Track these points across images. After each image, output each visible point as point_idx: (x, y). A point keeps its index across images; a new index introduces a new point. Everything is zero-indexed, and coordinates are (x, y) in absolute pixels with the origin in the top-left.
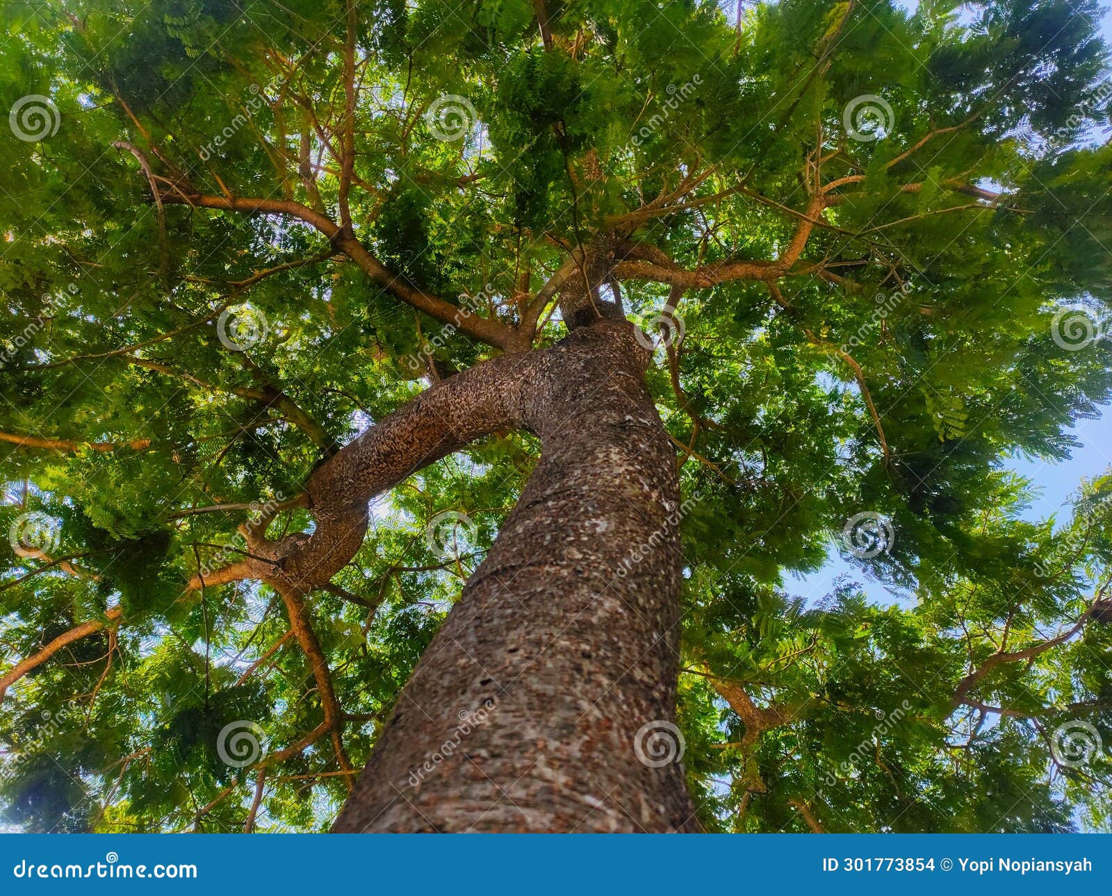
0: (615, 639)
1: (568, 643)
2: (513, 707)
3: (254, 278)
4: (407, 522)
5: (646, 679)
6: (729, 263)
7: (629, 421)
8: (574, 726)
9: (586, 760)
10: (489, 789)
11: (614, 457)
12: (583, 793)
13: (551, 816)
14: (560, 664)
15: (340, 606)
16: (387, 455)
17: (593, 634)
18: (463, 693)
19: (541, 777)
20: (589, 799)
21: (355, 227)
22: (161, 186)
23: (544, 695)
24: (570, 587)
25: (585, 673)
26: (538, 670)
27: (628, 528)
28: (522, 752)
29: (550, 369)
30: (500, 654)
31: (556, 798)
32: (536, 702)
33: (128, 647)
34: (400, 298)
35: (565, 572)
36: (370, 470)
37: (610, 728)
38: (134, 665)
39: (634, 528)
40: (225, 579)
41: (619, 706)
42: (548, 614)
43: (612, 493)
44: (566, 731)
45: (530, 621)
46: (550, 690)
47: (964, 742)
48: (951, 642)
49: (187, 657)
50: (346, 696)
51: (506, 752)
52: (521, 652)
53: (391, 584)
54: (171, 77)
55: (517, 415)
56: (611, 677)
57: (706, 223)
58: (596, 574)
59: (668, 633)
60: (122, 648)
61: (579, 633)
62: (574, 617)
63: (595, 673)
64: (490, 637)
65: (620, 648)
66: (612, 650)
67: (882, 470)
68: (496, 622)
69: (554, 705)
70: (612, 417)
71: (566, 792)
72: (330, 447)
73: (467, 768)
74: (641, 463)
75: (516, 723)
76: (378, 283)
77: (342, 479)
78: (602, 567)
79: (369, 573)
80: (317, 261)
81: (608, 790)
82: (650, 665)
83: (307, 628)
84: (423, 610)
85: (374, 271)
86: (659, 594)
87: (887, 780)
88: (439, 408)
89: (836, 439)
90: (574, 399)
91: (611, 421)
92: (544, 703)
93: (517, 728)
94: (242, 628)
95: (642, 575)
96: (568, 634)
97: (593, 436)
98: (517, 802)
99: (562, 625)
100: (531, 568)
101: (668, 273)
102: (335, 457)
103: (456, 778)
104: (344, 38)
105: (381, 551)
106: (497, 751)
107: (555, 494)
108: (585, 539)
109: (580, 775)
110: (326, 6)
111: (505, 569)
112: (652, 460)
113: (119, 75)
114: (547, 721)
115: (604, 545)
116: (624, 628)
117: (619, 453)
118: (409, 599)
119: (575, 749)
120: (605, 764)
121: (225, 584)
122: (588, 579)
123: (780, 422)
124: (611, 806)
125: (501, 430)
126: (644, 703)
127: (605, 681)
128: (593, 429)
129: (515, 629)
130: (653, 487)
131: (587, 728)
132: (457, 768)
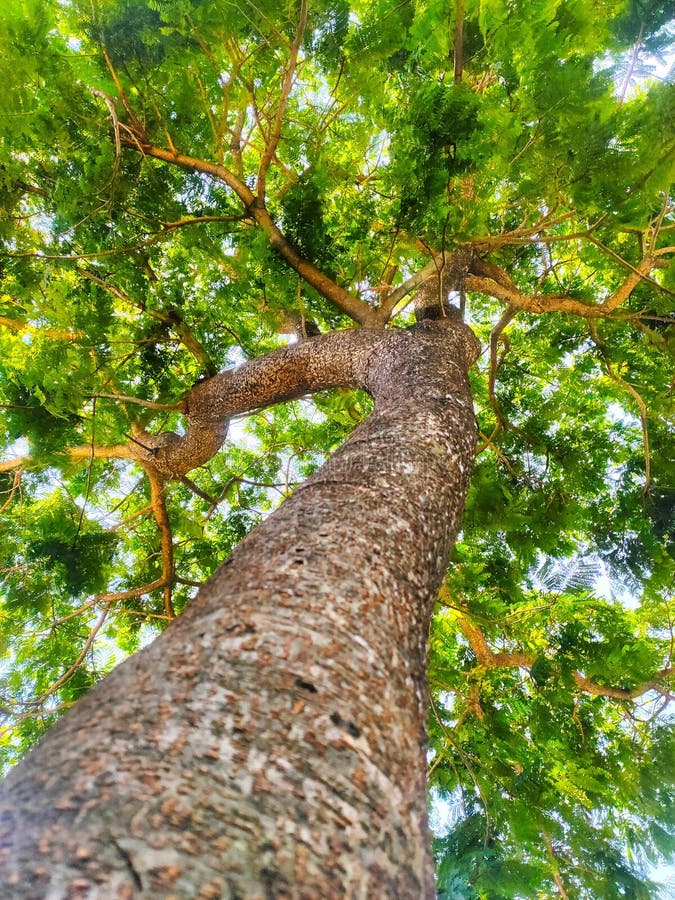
0: (400, 548)
1: (365, 541)
2: (317, 570)
3: (179, 222)
4: (255, 446)
5: (416, 581)
6: (561, 297)
7: (449, 399)
8: (357, 593)
9: (361, 616)
10: (290, 613)
11: (430, 422)
12: (354, 634)
13: (330, 640)
14: (356, 553)
15: (189, 497)
16: (254, 386)
17: (385, 540)
18: (283, 553)
19: (328, 617)
20: (358, 639)
21: (267, 199)
22: (122, 131)
23: (341, 568)
24: (374, 505)
25: (373, 563)
26: (339, 552)
27: (428, 476)
28: (318, 598)
29: (395, 347)
30: (314, 535)
31: (335, 631)
32: (334, 571)
33: (27, 488)
34: (290, 265)
35: (373, 494)
36: (237, 395)
37: (382, 602)
38: (29, 503)
39: (433, 477)
40: (110, 455)
41: (392, 592)
42: (354, 518)
43: (423, 448)
44: (352, 594)
45: (340, 520)
46: (345, 566)
47: (646, 718)
48: (658, 641)
49: (70, 506)
50: (181, 564)
51: (305, 595)
52: (330, 537)
53: (232, 490)
54: (149, 43)
55: (361, 378)
56: (391, 571)
57: (551, 261)
58: (396, 501)
59: (439, 558)
60: (23, 488)
61: (374, 537)
62: (373, 525)
63: (380, 565)
64: (308, 524)
65: (402, 555)
66: (396, 554)
67: (641, 496)
68: (314, 515)
69: (346, 575)
70: (437, 393)
71: (343, 630)
72: (210, 371)
73: (278, 598)
74: (450, 432)
75: (316, 580)
76: (276, 249)
77: (214, 397)
78: (402, 497)
79: (217, 478)
80: (231, 220)
81: (373, 637)
82: (422, 574)
83: (163, 506)
84: (252, 516)
85: (275, 237)
86: (440, 528)
87: (578, 731)
88: (301, 358)
89: (609, 462)
90: (409, 373)
91: (434, 396)
92: (339, 573)
93: (316, 583)
94: (115, 495)
95: (431, 511)
96: (366, 535)
97: (417, 403)
98: (307, 626)
99: (364, 528)
100: (349, 486)
101: (508, 294)
102: (213, 379)
103: (268, 602)
104: (292, 38)
105: (230, 463)
106: (299, 593)
107: (379, 438)
108: (394, 475)
109: (355, 623)
110: (284, 7)
111: (328, 482)
112: (459, 432)
113: (107, 32)
114: (339, 584)
115: (408, 483)
116: (409, 542)
117: (435, 420)
118: (244, 504)
119: (355, 606)
120: (374, 622)
121: (108, 458)
122: (390, 503)
123: (568, 438)
124: (372, 647)
125: (345, 386)
126: (411, 597)
127: (386, 573)
128: (419, 398)
129: (328, 522)
130: (455, 451)
131: (366, 596)
132: (270, 596)
